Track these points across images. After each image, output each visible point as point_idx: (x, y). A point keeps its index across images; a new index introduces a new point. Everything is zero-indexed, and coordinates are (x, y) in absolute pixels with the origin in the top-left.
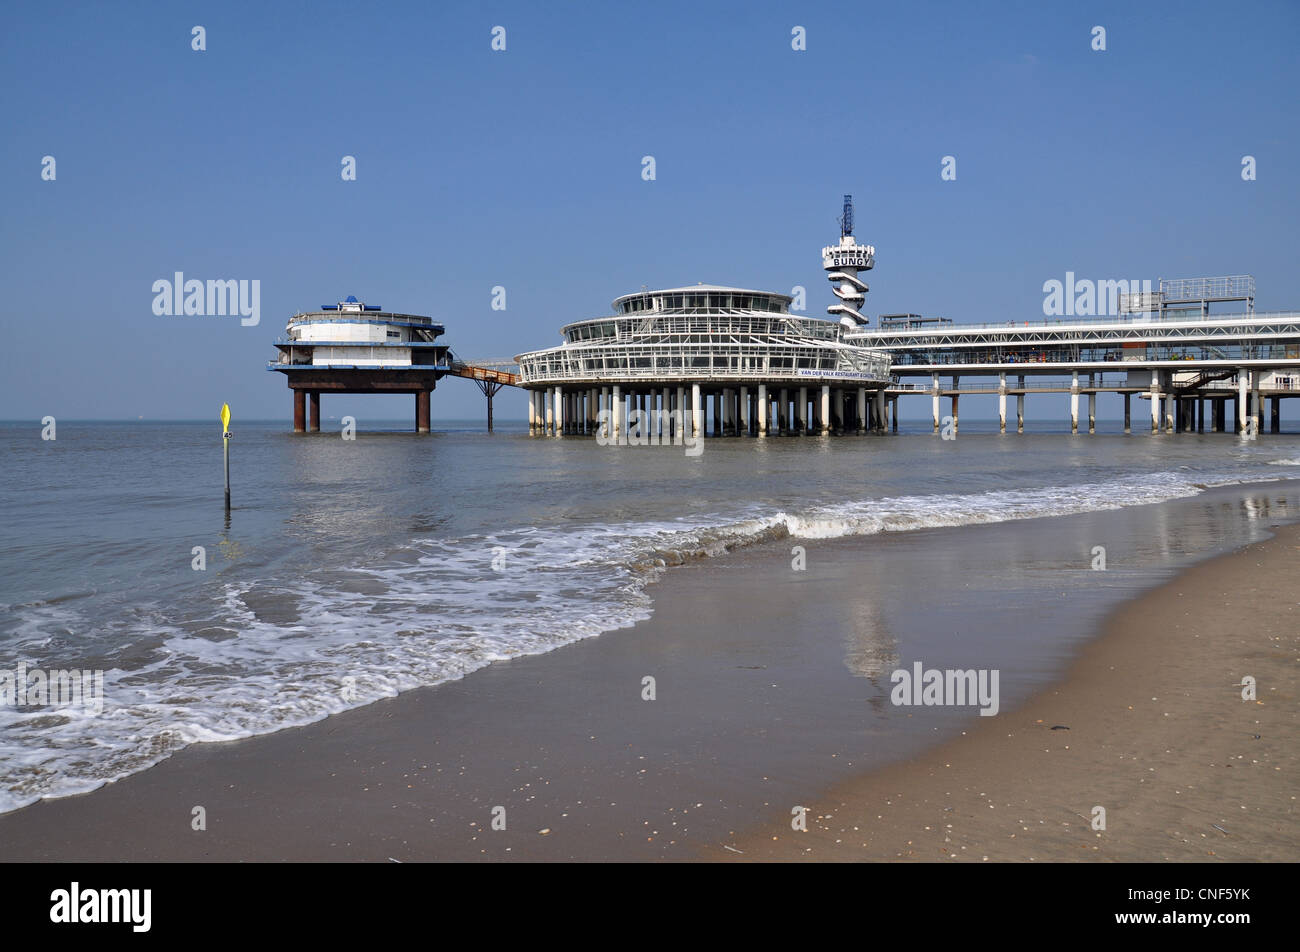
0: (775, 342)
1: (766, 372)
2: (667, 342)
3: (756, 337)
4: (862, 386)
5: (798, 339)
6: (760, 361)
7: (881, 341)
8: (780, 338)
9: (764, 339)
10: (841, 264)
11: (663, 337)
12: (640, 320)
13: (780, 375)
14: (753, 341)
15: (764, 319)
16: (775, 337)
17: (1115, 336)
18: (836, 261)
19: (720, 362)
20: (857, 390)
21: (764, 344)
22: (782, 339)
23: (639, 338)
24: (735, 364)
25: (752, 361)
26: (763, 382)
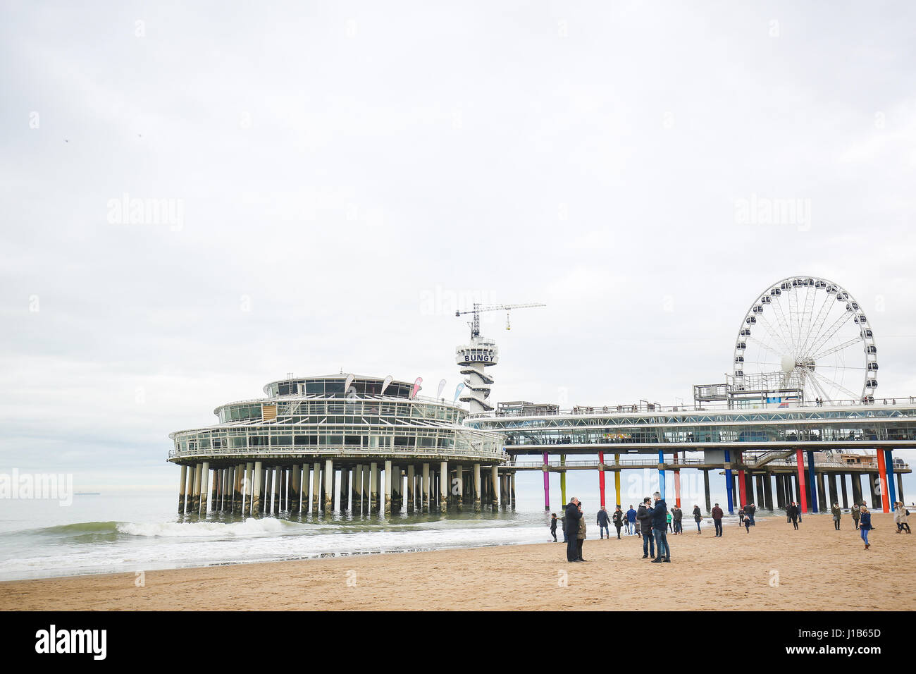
0: (401, 423)
1: (392, 450)
2: (306, 422)
3: (385, 419)
4: (477, 462)
5: (422, 421)
6: (388, 440)
7: (499, 424)
8: (405, 420)
9: (392, 421)
10: (470, 360)
11: (303, 418)
12: (285, 403)
13: (403, 452)
14: (382, 423)
15: (394, 404)
16: (401, 419)
17: (692, 421)
18: (467, 357)
19: (352, 441)
20: (473, 466)
21: (390, 425)
22: (408, 421)
23: (282, 419)
24: (366, 443)
25: (381, 440)
26: (389, 458)
